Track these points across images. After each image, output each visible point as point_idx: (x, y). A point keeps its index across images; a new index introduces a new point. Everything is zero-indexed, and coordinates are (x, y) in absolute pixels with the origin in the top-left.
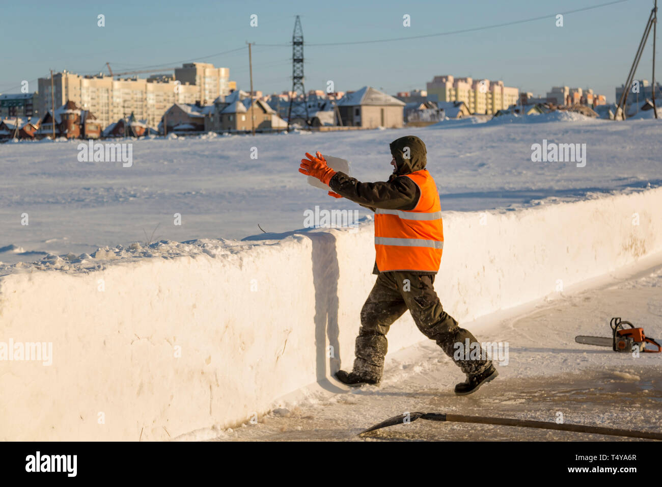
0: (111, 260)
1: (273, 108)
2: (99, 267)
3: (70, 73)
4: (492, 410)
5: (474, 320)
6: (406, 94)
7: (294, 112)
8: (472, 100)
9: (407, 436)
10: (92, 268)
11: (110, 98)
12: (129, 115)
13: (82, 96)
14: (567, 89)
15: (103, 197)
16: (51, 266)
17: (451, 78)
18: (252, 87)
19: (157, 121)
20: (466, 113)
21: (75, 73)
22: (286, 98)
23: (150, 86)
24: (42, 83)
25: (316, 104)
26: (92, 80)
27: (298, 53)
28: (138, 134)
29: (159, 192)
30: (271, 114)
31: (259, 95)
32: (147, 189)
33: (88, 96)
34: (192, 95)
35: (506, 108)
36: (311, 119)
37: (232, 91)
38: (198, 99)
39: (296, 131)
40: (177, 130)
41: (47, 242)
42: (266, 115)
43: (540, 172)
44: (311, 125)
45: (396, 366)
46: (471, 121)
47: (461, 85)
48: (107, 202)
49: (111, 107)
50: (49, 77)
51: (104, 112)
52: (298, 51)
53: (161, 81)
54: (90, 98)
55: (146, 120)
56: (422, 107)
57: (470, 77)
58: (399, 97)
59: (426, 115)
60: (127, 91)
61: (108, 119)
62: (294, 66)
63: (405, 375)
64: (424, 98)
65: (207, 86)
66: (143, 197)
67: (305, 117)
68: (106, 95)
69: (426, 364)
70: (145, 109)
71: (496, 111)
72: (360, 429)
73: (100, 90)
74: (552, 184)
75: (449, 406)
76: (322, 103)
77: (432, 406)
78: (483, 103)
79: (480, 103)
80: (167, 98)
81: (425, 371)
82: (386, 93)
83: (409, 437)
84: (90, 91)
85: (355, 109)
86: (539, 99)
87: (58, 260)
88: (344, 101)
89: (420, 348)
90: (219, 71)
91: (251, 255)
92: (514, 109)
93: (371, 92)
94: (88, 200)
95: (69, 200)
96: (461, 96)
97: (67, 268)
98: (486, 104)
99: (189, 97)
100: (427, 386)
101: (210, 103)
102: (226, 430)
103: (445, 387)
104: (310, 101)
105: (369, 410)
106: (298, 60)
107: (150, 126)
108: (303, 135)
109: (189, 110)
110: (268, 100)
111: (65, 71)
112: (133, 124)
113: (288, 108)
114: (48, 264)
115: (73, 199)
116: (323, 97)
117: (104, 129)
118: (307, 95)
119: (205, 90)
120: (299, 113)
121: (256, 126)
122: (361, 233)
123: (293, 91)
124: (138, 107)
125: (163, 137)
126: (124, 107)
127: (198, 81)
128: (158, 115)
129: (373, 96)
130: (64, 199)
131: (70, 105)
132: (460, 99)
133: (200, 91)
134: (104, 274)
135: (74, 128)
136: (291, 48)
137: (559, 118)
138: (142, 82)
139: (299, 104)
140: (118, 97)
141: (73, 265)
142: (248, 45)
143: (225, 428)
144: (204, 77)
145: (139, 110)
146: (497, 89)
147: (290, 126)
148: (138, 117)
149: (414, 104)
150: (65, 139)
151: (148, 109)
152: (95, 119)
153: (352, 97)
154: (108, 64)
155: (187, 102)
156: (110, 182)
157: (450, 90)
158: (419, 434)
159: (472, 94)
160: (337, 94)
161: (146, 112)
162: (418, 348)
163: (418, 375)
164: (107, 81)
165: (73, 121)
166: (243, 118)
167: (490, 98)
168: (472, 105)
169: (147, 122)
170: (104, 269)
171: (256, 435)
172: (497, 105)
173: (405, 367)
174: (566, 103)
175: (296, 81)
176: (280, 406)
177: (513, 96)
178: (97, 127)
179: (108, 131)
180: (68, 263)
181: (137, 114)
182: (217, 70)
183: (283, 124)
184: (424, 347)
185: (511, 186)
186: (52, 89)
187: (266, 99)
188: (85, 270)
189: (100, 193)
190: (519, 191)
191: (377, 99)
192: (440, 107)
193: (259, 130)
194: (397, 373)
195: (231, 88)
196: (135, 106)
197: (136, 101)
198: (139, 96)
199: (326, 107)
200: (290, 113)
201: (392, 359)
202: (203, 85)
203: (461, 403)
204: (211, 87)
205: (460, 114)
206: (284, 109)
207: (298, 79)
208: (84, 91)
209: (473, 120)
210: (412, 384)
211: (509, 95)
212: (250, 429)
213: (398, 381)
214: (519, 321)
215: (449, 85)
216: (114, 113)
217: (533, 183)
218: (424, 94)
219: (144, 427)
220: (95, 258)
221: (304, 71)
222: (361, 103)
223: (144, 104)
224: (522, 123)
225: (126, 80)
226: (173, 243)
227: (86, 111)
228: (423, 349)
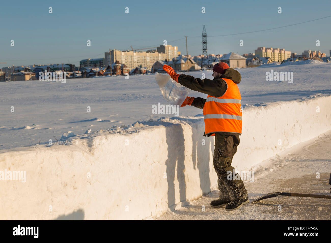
0: (141, 127)
1: (195, 61)
2: (136, 131)
3: (117, 50)
4: (308, 189)
5: (291, 147)
6: (247, 55)
7: (204, 63)
8: (273, 56)
9: (273, 203)
10: (133, 132)
11: (132, 59)
12: (140, 66)
13: (122, 59)
14: (310, 51)
15: (131, 98)
16: (115, 131)
17: (264, 48)
18: (187, 53)
19: (151, 68)
20: (271, 61)
21: (118, 50)
22: (200, 58)
23: (148, 54)
24: (106, 54)
25: (212, 59)
26: (125, 52)
27: (205, 40)
28: (143, 73)
29: (153, 95)
30: (194, 64)
31: (190, 57)
32: (148, 94)
33: (124, 59)
34: (164, 57)
35: (286, 59)
36: (210, 65)
37: (179, 55)
38: (166, 59)
39: (205, 70)
40: (158, 71)
41: (110, 116)
42: (192, 64)
43: (303, 84)
44: (210, 68)
45: (262, 169)
46: (274, 65)
47: (268, 51)
48: (133, 99)
49: (133, 63)
50: (109, 52)
51: (130, 64)
52: (205, 39)
53: (152, 52)
54: (124, 60)
55: (146, 67)
56: (253, 59)
57: (272, 47)
58: (244, 56)
59: (255, 63)
60: (139, 56)
61: (131, 67)
62: (203, 45)
63: (267, 173)
64: (254, 56)
65: (169, 54)
66: (147, 97)
67: (208, 65)
68: (131, 58)
69: (274, 168)
70: (146, 63)
71: (282, 61)
72: (252, 200)
73: (129, 56)
74: (309, 88)
75: (289, 188)
76: (214, 59)
77: (281, 188)
78: (277, 58)
79: (276, 58)
80: (154, 59)
81: (275, 171)
82: (239, 54)
83: (274, 203)
84: (125, 56)
85: (227, 61)
86: (299, 55)
87: (118, 128)
88: (223, 58)
89: (271, 160)
90: (174, 48)
91: (201, 123)
92: (290, 59)
93: (233, 54)
94: (125, 99)
95: (118, 99)
96: (268, 55)
97: (122, 132)
98: (279, 58)
99: (163, 58)
100: (277, 178)
101: (171, 60)
102: (193, 201)
103: (285, 179)
104: (209, 58)
105: (254, 190)
106: (205, 43)
107: (148, 70)
108: (207, 72)
109: (163, 63)
110: (193, 58)
111: (115, 49)
112: (142, 69)
113: (201, 61)
114: (114, 130)
115: (120, 99)
116: (215, 57)
117: (130, 71)
118: (208, 56)
119: (169, 55)
120: (205, 63)
121: (189, 69)
122: (246, 112)
123: (203, 55)
124: (143, 62)
125: (153, 74)
126: (138, 63)
127: (166, 52)
128: (151, 65)
129: (234, 56)
130: (116, 99)
131: (117, 62)
132: (268, 56)
133: (167, 56)
134: (139, 134)
135: (119, 71)
136: (202, 38)
137: (310, 62)
138: (144, 53)
139: (205, 60)
140: (135, 59)
141: (125, 130)
142: (185, 37)
143: (192, 200)
144: (168, 50)
145: (144, 64)
146: (283, 52)
147: (202, 68)
148: (143, 66)
149: (250, 58)
150: (116, 76)
151: (147, 63)
152: (127, 67)
153: (226, 56)
154: (131, 46)
155: (162, 60)
156: (134, 92)
157: (264, 53)
158: (278, 201)
159: (273, 54)
160: (220, 56)
161: (146, 64)
162: (270, 160)
163: (272, 173)
164: (131, 53)
165: (118, 69)
166: (184, 66)
167: (280, 56)
168: (273, 58)
169: (147, 68)
170: (139, 132)
171: (206, 203)
172: (283, 58)
173: (266, 169)
174: (310, 57)
175: (204, 51)
176: (215, 189)
177: (289, 54)
178: (128, 71)
179: (132, 72)
180: (122, 129)
181: (143, 65)
182: (173, 47)
183: (199, 67)
184: (272, 160)
185: (293, 90)
186: (110, 56)
187: (192, 58)
188: (130, 133)
189: (130, 96)
190: (296, 92)
191: (236, 57)
192: (260, 59)
193: (190, 70)
194: (263, 172)
195: (179, 54)
196: (142, 62)
197: (142, 60)
198: (143, 58)
199: (216, 60)
200: (202, 63)
201: (260, 166)
202: (168, 53)
203: (294, 186)
204: (171, 54)
205: (268, 62)
206: (199, 62)
207: (205, 50)
208: (122, 57)
209: (275, 64)
210: (270, 177)
211: (287, 54)
212: (203, 200)
213: (264, 176)
214: (309, 147)
215: (264, 51)
216: (134, 65)
217: (301, 88)
218: (254, 54)
219: (158, 202)
220: (134, 126)
221: (207, 47)
222: (229, 59)
223: (146, 61)
224: (295, 65)
225: (138, 52)
226: (167, 119)
227: (123, 65)
228: (272, 161)
